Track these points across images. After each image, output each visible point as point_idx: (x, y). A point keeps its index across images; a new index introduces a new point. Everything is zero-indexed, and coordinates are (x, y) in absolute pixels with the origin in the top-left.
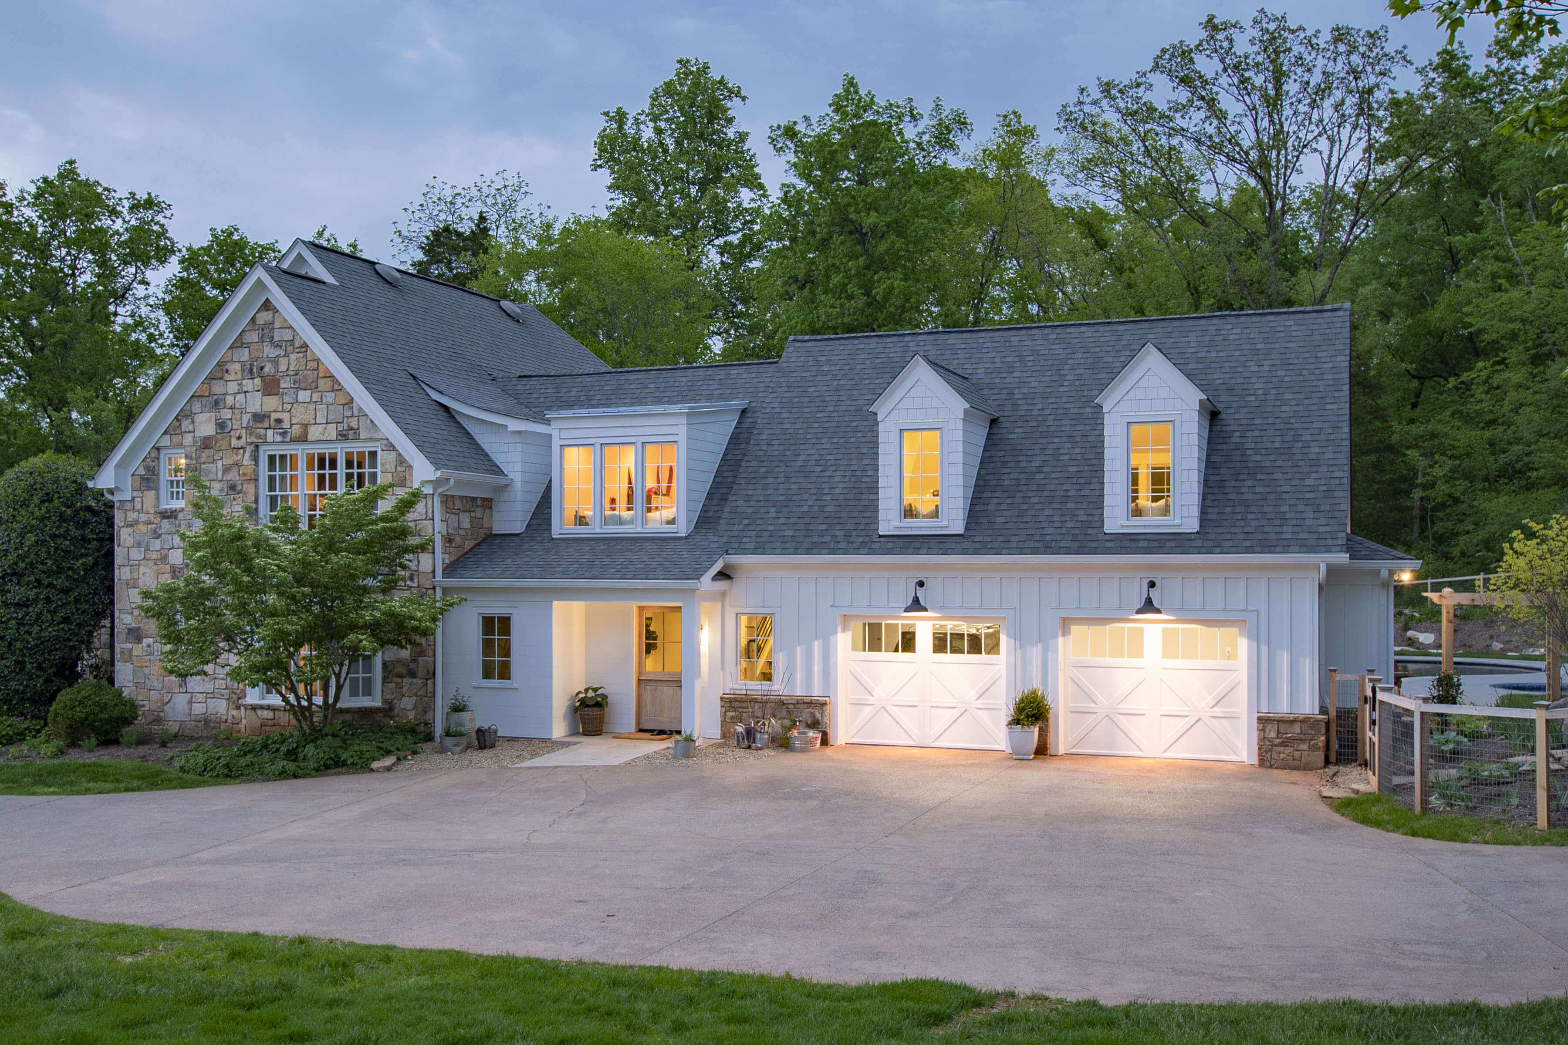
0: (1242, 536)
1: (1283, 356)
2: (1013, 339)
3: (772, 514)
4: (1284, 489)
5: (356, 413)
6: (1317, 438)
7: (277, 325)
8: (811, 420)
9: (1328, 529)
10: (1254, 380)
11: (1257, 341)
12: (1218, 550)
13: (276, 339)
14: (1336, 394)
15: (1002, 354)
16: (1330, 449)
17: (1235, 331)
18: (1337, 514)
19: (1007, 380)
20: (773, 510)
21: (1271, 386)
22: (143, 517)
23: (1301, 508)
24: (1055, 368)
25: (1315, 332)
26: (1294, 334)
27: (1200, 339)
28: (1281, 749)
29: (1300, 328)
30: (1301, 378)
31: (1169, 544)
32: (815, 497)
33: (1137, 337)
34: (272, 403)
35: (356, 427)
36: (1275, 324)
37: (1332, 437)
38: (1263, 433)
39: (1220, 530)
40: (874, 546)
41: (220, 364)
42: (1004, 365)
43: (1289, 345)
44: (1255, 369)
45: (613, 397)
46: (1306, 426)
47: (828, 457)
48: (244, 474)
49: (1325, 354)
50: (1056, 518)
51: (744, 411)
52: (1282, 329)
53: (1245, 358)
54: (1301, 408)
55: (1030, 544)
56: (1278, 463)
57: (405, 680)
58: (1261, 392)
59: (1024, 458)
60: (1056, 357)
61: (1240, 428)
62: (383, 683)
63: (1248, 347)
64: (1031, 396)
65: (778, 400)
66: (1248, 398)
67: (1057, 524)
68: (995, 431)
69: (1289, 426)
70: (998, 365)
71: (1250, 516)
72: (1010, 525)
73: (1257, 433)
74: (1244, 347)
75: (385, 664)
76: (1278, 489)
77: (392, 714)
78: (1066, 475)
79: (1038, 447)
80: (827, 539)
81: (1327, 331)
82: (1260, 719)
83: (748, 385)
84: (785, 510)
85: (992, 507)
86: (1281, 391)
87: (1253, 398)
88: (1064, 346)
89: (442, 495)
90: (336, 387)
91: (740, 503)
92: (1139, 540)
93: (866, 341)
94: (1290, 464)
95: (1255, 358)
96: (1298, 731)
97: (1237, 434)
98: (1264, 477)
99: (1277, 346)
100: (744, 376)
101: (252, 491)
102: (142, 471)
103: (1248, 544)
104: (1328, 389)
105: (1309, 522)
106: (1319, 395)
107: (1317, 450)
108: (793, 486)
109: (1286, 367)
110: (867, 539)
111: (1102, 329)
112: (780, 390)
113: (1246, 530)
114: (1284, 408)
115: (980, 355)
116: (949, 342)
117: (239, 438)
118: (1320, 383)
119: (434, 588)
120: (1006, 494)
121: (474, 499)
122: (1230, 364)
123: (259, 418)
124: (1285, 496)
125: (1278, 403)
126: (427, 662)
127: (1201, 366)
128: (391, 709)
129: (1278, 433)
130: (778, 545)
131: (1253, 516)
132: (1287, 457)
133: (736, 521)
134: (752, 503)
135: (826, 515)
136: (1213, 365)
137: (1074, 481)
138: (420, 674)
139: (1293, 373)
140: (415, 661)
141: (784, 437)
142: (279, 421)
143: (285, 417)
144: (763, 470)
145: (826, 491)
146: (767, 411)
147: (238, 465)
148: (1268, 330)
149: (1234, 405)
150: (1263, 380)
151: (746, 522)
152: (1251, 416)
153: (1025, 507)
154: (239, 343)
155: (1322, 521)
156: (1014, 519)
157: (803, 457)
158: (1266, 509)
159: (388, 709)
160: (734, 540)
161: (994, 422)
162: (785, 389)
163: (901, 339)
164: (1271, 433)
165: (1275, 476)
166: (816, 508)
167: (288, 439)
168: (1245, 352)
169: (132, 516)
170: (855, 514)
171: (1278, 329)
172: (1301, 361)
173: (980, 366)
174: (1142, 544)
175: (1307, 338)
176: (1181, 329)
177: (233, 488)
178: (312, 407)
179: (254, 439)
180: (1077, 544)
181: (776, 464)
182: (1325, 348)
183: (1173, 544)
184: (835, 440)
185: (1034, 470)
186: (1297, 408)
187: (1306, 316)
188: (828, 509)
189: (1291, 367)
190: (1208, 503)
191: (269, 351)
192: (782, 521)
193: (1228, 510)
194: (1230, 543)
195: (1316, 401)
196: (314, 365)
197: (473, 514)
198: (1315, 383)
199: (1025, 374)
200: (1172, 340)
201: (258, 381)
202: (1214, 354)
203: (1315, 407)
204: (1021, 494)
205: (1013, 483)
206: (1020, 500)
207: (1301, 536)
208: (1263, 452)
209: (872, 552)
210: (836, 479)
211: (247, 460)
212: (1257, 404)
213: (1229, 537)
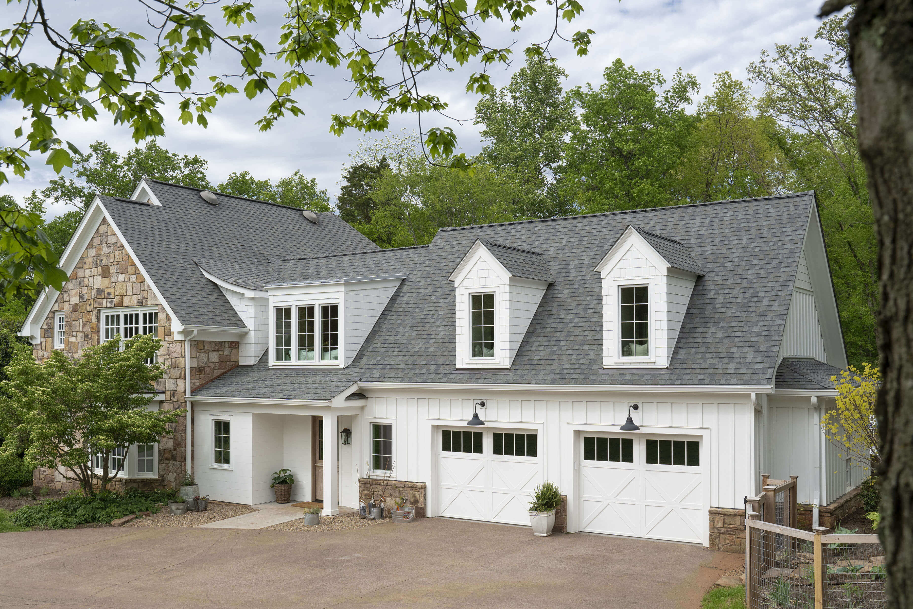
0: (698, 371)
1: (758, 232)
2: (578, 225)
3: (396, 353)
4: (737, 334)
5: (146, 289)
6: (768, 294)
7: (109, 234)
8: (437, 286)
9: (761, 366)
10: (734, 250)
11: (742, 221)
12: (679, 382)
13: (108, 242)
14: (790, 260)
15: (568, 236)
16: (777, 303)
17: (728, 214)
18: (770, 354)
19: (567, 255)
20: (397, 350)
21: (745, 254)
22: (46, 354)
23: (745, 349)
24: (600, 245)
25: (785, 213)
26: (769, 215)
27: (703, 221)
28: (726, 536)
29: (775, 210)
30: (768, 248)
31: (646, 377)
32: (424, 341)
33: (661, 221)
34: (106, 281)
35: (146, 297)
36: (758, 208)
37: (780, 293)
38: (731, 291)
39: (685, 366)
40: (452, 376)
41: (82, 258)
42: (568, 244)
43: (764, 223)
44: (736, 242)
45: (332, 272)
46: (764, 285)
47: (440, 312)
48: (92, 328)
49: (788, 229)
50: (574, 357)
51: (404, 280)
52: (762, 211)
53: (730, 234)
54: (762, 271)
55: (552, 376)
56: (738, 314)
57: (171, 462)
58: (737, 259)
59: (563, 312)
60: (602, 237)
61: (716, 287)
62: (159, 463)
63: (735, 225)
64: (580, 266)
65: (421, 272)
66: (727, 265)
67: (573, 361)
68: (550, 292)
69: (751, 285)
70: (564, 244)
71: (708, 356)
72: (542, 362)
73: (727, 291)
74: (732, 226)
75: (160, 451)
76: (733, 334)
77: (164, 484)
78: (588, 324)
79: (576, 303)
80: (424, 371)
81: (794, 212)
82: (711, 512)
83: (411, 262)
84: (405, 350)
85: (534, 348)
86: (751, 258)
87: (730, 264)
88: (610, 229)
89: (190, 341)
90: (138, 273)
91: (379, 345)
92: (625, 374)
93: (485, 229)
94: (745, 314)
95: (738, 233)
96: (738, 523)
97: (713, 292)
98: (724, 325)
99: (755, 224)
100: (411, 256)
101: (96, 338)
102: (45, 326)
103: (701, 377)
104: (786, 256)
105: (749, 360)
106: (778, 261)
107: (767, 303)
108: (414, 333)
109: (758, 240)
110: (449, 372)
111: (638, 215)
112: (424, 265)
113: (703, 366)
114: (750, 272)
115: (554, 237)
116: (537, 228)
117: (90, 305)
118: (780, 251)
119: (186, 402)
120: (545, 339)
121: (221, 343)
122: (720, 239)
123: (100, 292)
124: (736, 340)
125: (747, 268)
126: (181, 451)
127: (699, 241)
128: (163, 481)
129: (742, 291)
130: (392, 375)
131: (710, 356)
132: (744, 309)
133: (372, 358)
134: (386, 345)
135: (428, 354)
136: (708, 240)
137: (593, 328)
138: (178, 459)
139: (762, 244)
140: (175, 450)
141: (419, 298)
142: (109, 294)
143: (112, 291)
144: (399, 322)
145: (432, 337)
146: (413, 280)
147: (89, 321)
148: (751, 212)
149: (716, 270)
150: (740, 250)
151: (379, 358)
152: (726, 277)
153: (555, 348)
154: (90, 246)
155: (759, 360)
156: (546, 357)
157: (425, 313)
158: (720, 350)
159: (161, 481)
160: (368, 371)
161: (551, 286)
162: (427, 265)
163: (507, 227)
164: (737, 290)
165: (733, 324)
166: (423, 349)
167: (113, 306)
168: (732, 230)
169: (41, 353)
170: (446, 353)
171: (759, 212)
172: (770, 235)
173: (552, 245)
174: (627, 377)
175: (778, 218)
176: (691, 214)
177: (87, 336)
178: (125, 285)
179: (97, 306)
180: (583, 377)
181: (407, 317)
182: (789, 225)
183: (649, 377)
184: (447, 300)
185: (568, 320)
186: (759, 271)
187: (782, 201)
188: (431, 349)
189: (762, 240)
190: (680, 345)
191: (105, 250)
192: (400, 358)
193: (693, 351)
194: (688, 377)
195: (774, 265)
196: (126, 257)
197: (221, 353)
198: (777, 252)
199: (580, 250)
200: (684, 222)
201: (99, 269)
202: (710, 232)
203: (773, 270)
204: (555, 339)
205: (552, 330)
206: (553, 343)
207: (741, 371)
208: (728, 305)
209: (450, 381)
210: (441, 328)
211: (94, 320)
212: (732, 268)
213: (688, 371)
